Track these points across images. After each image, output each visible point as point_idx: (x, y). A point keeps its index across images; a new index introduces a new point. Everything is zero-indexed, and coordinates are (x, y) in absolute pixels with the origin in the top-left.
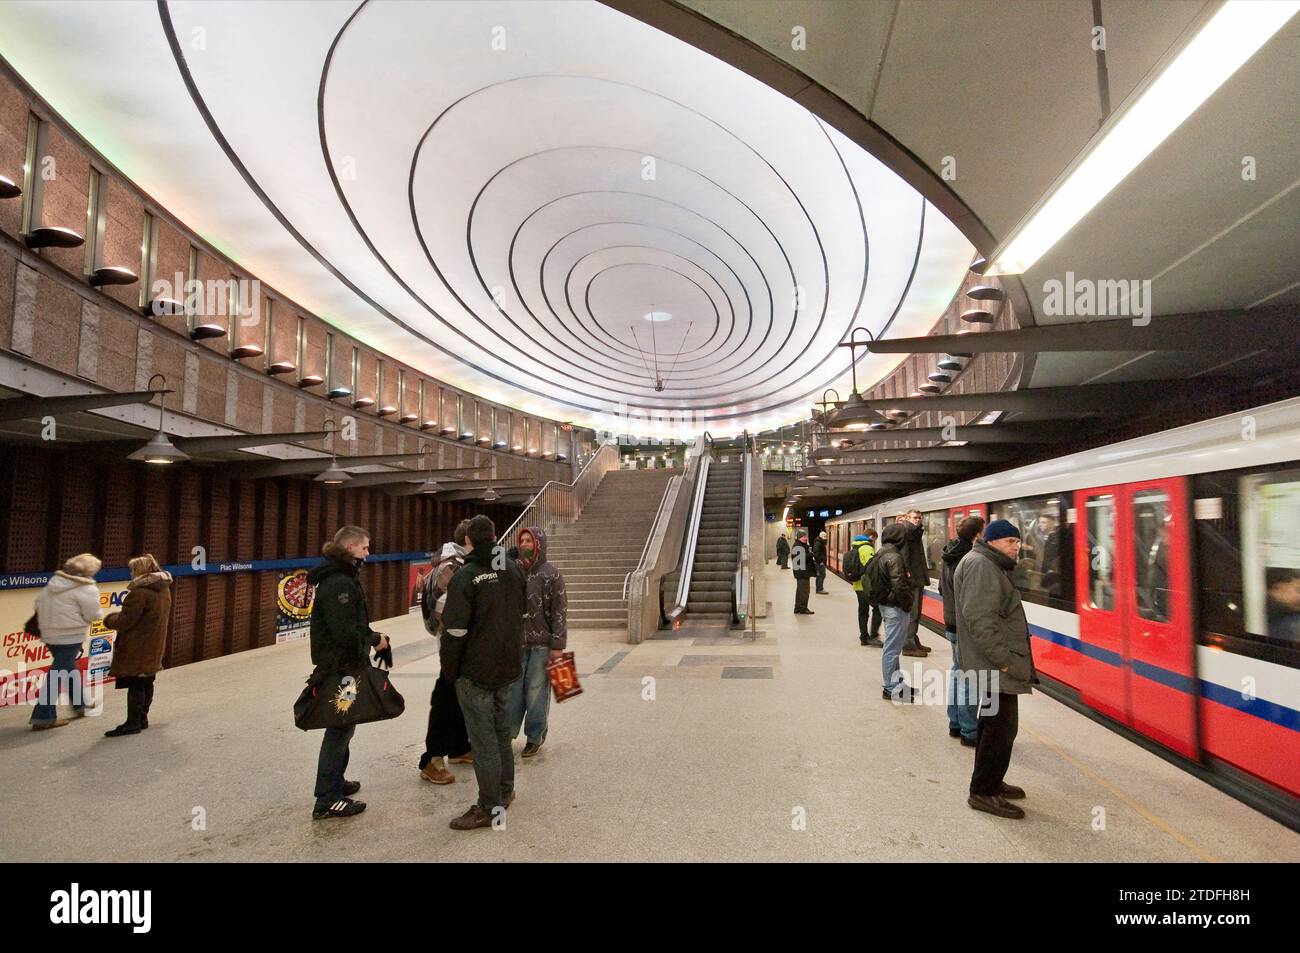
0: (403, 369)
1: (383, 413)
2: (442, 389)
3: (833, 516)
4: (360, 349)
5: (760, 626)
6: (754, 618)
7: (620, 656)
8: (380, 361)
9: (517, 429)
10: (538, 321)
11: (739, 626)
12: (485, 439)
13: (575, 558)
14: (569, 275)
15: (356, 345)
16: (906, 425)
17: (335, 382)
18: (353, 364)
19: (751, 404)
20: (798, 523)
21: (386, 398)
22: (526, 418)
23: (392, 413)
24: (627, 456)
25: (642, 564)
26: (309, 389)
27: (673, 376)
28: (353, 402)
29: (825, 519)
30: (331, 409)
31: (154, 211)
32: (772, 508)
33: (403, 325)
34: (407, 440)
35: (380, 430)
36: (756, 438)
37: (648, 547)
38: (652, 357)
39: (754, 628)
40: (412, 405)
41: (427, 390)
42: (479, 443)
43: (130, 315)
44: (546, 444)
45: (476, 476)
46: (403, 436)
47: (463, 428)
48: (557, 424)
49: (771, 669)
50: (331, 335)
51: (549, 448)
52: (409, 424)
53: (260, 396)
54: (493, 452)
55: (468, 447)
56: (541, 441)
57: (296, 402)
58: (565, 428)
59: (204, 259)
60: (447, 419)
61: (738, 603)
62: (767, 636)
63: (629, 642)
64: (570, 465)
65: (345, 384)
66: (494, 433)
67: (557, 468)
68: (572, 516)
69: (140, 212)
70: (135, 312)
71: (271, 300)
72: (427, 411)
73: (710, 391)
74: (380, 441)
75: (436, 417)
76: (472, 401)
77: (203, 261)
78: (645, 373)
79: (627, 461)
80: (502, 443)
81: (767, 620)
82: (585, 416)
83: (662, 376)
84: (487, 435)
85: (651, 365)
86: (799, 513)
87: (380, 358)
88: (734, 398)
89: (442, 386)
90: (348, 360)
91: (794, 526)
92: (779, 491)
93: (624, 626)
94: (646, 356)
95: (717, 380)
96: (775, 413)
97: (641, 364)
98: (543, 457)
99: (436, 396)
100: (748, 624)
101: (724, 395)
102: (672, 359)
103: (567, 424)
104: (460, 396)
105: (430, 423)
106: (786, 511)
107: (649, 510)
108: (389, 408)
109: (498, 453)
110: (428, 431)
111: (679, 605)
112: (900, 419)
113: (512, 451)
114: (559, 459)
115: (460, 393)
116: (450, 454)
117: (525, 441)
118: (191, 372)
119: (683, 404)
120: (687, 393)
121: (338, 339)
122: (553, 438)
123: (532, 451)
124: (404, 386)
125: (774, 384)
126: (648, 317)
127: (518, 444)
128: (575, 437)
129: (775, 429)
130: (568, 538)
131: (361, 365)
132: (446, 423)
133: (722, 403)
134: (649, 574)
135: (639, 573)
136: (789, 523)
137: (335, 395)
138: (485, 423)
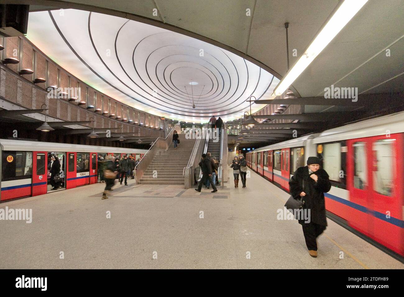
0: (110, 99)
1: (104, 114)
2: (122, 105)
3: (251, 150)
4: (96, 92)
5: (225, 184)
6: (223, 182)
7: (182, 192)
8: (103, 96)
9: (147, 119)
10: (154, 84)
11: (218, 184)
12: (136, 122)
13: (167, 162)
14: (165, 70)
15: (95, 91)
16: (270, 122)
17: (89, 104)
18: (94, 97)
19: (224, 112)
20: (240, 152)
21: (105, 109)
22: (150, 116)
23: (106, 114)
24: (183, 128)
25: (189, 164)
26: (81, 106)
27: (199, 102)
28: (94, 110)
29: (249, 151)
30: (88, 113)
31: (36, 50)
32: (231, 147)
33: (110, 85)
34: (112, 122)
35: (103, 120)
36: (226, 123)
37: (191, 159)
38: (192, 96)
39: (223, 185)
40: (113, 111)
41: (117, 106)
42: (134, 124)
43: (30, 83)
44: (156, 124)
45: (134, 135)
46: (110, 121)
47: (129, 119)
48: (160, 117)
49: (227, 196)
50: (87, 88)
51: (157, 126)
52: (112, 117)
53: (67, 109)
54: (139, 127)
55: (131, 125)
56: (155, 123)
57: (77, 110)
58: (162, 119)
59: (50, 64)
60: (124, 116)
61: (218, 177)
62: (227, 187)
63: (185, 188)
64: (164, 131)
65: (92, 104)
66: (139, 121)
67: (160, 132)
68: (166, 149)
69: (32, 50)
70: (31, 82)
71: (69, 77)
72: (117, 113)
73: (210, 108)
74: (103, 123)
75: (121, 115)
76: (132, 110)
77: (49, 65)
78: (189, 101)
79: (183, 130)
80: (142, 124)
81: (227, 183)
82: (169, 115)
83: (195, 102)
84: (137, 121)
85: (191, 99)
86: (240, 149)
87: (103, 95)
88: (219, 110)
89: (123, 105)
90: (93, 97)
91: (239, 153)
92: (233, 141)
93: (183, 184)
94: (189, 96)
95: (213, 104)
96: (232, 115)
97: (188, 98)
98: (155, 128)
99: (120, 108)
100: (221, 184)
101: (215, 109)
102: (198, 97)
103: (163, 117)
104: (128, 108)
105: (119, 117)
106: (235, 148)
107: (191, 147)
108: (106, 112)
109: (141, 127)
110: (118, 119)
111: (200, 178)
112: (268, 121)
113: (145, 127)
114: (161, 129)
115: (128, 107)
116: (125, 127)
117: (149, 123)
118: (47, 101)
119: (202, 112)
120: (203, 108)
121: (89, 89)
122: (159, 122)
123: (152, 126)
124: (110, 105)
125: (232, 106)
126: (190, 83)
127: (147, 124)
128: (166, 122)
129: (232, 120)
130: (165, 156)
131: (97, 98)
132: (124, 117)
133: (215, 111)
134: (191, 167)
135: (188, 167)
136: (237, 152)
137: (89, 108)
138: (136, 117)
